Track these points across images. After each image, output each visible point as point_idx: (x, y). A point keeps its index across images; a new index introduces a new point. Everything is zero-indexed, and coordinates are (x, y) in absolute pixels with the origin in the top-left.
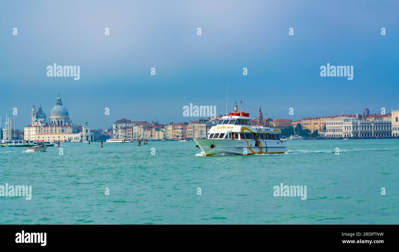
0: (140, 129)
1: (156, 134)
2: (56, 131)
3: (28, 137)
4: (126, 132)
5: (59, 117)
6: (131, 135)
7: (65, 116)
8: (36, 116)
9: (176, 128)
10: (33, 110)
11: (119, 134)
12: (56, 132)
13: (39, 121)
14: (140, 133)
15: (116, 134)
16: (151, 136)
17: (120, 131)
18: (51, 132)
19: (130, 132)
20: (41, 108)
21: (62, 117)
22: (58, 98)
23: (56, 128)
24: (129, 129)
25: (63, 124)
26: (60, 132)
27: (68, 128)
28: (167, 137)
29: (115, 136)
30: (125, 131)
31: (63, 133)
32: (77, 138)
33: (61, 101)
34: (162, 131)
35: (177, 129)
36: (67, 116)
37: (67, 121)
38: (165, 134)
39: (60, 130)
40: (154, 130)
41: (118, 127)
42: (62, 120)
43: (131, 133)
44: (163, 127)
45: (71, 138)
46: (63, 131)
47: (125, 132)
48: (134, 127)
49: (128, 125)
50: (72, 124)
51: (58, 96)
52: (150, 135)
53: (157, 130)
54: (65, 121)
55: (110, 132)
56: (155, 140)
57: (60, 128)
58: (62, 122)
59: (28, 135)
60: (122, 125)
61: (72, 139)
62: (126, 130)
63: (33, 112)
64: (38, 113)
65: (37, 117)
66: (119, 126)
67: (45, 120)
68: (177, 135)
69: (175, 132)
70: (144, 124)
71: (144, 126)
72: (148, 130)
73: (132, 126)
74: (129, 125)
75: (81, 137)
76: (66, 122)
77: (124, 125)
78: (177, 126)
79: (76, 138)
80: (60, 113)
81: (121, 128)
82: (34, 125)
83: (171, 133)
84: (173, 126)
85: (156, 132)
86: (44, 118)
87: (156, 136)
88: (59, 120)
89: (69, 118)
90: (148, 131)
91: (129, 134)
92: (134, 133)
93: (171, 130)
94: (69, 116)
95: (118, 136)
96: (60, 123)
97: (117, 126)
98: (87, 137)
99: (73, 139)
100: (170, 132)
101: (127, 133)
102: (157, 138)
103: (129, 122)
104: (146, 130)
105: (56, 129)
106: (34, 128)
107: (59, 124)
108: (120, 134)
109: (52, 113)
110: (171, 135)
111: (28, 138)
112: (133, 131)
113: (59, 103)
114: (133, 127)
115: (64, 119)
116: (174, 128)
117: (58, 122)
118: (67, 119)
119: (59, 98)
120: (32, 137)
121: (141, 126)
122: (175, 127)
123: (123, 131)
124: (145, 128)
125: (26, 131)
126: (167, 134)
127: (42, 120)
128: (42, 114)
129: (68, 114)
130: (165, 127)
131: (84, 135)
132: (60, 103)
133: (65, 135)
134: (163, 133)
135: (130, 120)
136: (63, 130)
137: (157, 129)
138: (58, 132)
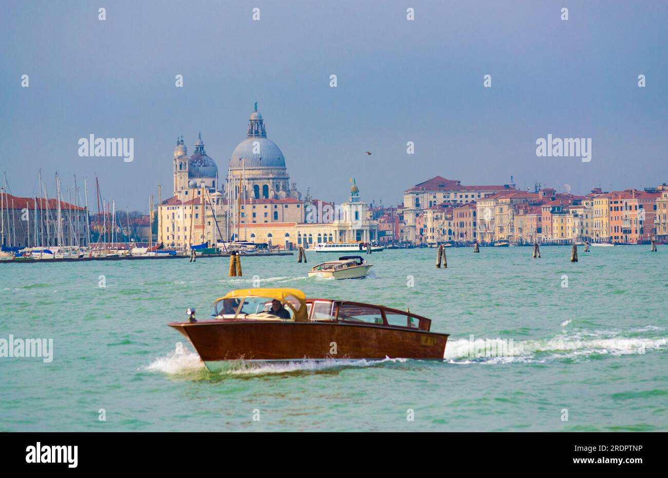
0: (501, 209)
1: (555, 225)
2: (254, 215)
3: (169, 234)
4: (451, 219)
5: (257, 173)
6: (469, 229)
7: (276, 171)
8: (187, 170)
9: (619, 205)
10: (179, 153)
11: (425, 226)
12: (255, 219)
13: (203, 185)
14: (501, 220)
15: (415, 226)
16: (539, 230)
17: (429, 215)
18: (242, 219)
19: (464, 220)
20: (202, 148)
21: (268, 174)
22: (254, 116)
23: (254, 207)
24: (464, 210)
25: (271, 194)
26: (266, 219)
27: (293, 207)
28: (590, 232)
29: (412, 230)
30: (449, 216)
31: (276, 222)
32: (328, 237)
33: (261, 123)
34: (576, 216)
35: (624, 208)
36: (282, 171)
37: (281, 184)
38: (584, 224)
39: (266, 214)
40: (546, 212)
41: (420, 202)
42: (266, 182)
43: (471, 220)
44: (577, 202)
45: (308, 237)
46: (276, 216)
47: (446, 219)
48: (478, 203)
49: (452, 196)
50: (296, 194)
51: (254, 109)
52: (536, 227)
53: (559, 211)
54: (277, 186)
55: (382, 220)
56: (553, 244)
57: (266, 207)
58: (266, 188)
59: (171, 229)
60: (435, 197)
61: (311, 240)
62: (450, 211)
63: (179, 157)
64: (193, 162)
65: (191, 176)
66: (426, 199)
67: (214, 182)
68: (623, 226)
69: (617, 218)
70: (511, 195)
71: (512, 202)
72: (526, 212)
73: (470, 199)
74: (456, 196)
75: (340, 234)
76: (278, 190)
77: (440, 198)
78: (624, 201)
79: (322, 236)
80: (259, 161)
81: (432, 205)
82: (187, 200)
83: (605, 220)
84: (611, 198)
85: (556, 217)
86: (211, 177)
87: (555, 231)
88: (257, 183)
89: (287, 176)
90: (528, 216)
91: (462, 225)
92: (478, 221)
93: (605, 212)
94: (287, 171)
95: (422, 230)
96: (261, 192)
97: (417, 200)
98: (357, 234)
99: (315, 240)
100: (600, 219)
101: (457, 220)
102: (556, 238)
103: (456, 186)
104: (521, 212)
105: (255, 211)
106: (188, 207)
107: (257, 195)
108: (429, 225)
109: (235, 160)
110: (605, 226)
111: (171, 237)
112: (475, 214)
113: (257, 132)
114: (474, 202)
115: (273, 179)
116: (613, 205)
117: (256, 188)
118: (282, 179)
119: (256, 114)
120: (181, 233)
121: (504, 201)
122: (616, 202)
123: (439, 214)
124: (516, 208)
125: (165, 217)
126: (589, 225)
127: (208, 182)
128: (205, 166)
129: (283, 164)
130: (584, 203)
131: (350, 228)
132: (260, 131)
133: (287, 230)
134: (577, 221)
135: (459, 182)
136: (276, 213)
137: (559, 208)
138: (260, 219)
